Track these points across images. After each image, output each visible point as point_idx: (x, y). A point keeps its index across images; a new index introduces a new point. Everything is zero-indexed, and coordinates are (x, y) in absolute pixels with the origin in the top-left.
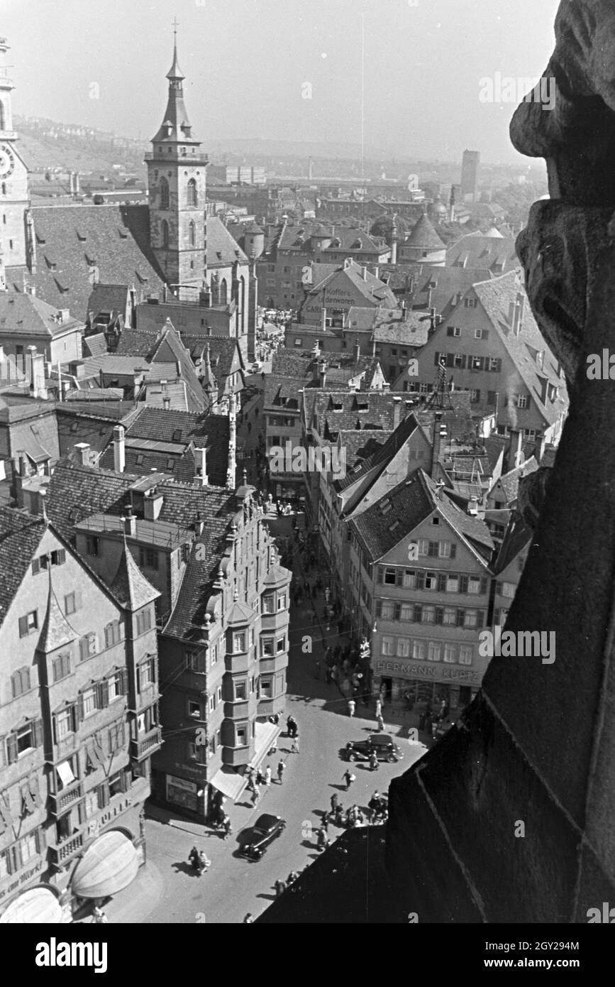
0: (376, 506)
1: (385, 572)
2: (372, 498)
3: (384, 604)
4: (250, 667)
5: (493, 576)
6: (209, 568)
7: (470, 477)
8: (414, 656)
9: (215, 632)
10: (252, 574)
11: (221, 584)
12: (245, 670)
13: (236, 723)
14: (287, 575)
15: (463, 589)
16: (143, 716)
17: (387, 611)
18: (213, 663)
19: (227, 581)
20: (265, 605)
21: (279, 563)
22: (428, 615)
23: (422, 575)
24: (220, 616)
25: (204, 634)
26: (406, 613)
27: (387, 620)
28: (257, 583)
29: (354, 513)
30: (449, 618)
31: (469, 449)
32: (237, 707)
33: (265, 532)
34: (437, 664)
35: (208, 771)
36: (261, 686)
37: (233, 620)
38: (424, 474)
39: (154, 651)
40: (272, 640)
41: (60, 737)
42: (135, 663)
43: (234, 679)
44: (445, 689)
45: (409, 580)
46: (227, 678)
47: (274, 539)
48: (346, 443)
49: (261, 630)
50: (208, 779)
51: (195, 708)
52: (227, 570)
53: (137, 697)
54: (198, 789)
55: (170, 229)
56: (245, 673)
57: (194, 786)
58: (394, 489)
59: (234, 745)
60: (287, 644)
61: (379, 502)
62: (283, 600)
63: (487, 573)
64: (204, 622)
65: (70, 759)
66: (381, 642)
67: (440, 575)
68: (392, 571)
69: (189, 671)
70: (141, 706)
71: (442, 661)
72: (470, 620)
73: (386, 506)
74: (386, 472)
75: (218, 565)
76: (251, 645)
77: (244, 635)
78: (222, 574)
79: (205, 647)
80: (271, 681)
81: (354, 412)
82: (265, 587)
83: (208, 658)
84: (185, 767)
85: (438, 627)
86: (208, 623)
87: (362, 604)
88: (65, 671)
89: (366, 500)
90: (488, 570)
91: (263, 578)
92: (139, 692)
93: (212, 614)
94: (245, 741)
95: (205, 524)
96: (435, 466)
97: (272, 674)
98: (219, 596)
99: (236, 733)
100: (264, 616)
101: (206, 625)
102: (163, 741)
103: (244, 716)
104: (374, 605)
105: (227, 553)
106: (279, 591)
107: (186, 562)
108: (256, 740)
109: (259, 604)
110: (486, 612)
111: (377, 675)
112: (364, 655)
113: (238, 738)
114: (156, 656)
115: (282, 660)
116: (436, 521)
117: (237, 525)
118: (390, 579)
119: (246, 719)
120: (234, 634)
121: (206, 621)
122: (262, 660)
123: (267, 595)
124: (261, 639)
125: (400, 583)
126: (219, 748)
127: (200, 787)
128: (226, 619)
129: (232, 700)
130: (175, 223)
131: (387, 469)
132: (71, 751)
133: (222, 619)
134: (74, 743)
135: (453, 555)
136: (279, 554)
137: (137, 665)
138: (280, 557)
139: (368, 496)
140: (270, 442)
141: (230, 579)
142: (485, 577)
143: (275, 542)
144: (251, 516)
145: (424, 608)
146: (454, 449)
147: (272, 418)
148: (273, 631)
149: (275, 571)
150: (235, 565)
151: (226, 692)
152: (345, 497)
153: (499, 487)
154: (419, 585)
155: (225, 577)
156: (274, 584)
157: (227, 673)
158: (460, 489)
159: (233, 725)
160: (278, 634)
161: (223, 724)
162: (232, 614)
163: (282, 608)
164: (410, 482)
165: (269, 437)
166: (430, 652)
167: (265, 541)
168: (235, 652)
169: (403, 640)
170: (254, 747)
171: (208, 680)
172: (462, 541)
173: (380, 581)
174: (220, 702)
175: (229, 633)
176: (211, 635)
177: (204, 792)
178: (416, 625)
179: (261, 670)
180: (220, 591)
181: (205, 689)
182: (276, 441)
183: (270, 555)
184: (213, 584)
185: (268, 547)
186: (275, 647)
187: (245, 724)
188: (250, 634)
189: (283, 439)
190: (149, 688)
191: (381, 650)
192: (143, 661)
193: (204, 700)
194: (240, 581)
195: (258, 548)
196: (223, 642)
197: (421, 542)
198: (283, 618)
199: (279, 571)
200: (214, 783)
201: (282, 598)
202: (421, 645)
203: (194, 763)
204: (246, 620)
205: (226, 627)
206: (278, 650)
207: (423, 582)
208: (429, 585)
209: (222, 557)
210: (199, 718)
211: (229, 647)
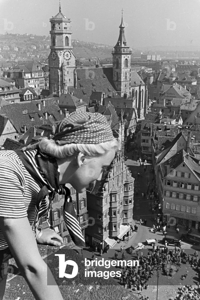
0: (168, 161)
1: (167, 181)
2: (166, 158)
3: (167, 192)
4: (119, 207)
6: (105, 174)
8: (177, 209)
9: (105, 194)
10: (120, 178)
11: (108, 179)
13: (113, 223)
14: (133, 179)
15: (193, 188)
16: (82, 217)
17: (168, 194)
18: (105, 204)
19: (110, 179)
20: (125, 188)
21: (131, 176)
22: (181, 196)
23: (179, 183)
24: (108, 189)
25: (102, 194)
26: (174, 195)
27: (168, 197)
28: (122, 181)
29: (161, 163)
30: (188, 198)
33: (125, 165)
34: (184, 213)
35: (104, 237)
36: (124, 214)
37: (112, 191)
38: (184, 151)
39: (86, 197)
40: (127, 200)
41: (55, 219)
42: (79, 200)
43: (113, 209)
44: (187, 221)
45: (175, 185)
46: (110, 209)
47: (129, 168)
48: (160, 141)
49: (124, 196)
50: (104, 239)
51: (100, 217)
52: (110, 175)
53: (80, 210)
54: (101, 242)
55: (119, 75)
56: (116, 208)
57: (100, 241)
58: (174, 155)
59: (112, 230)
60: (133, 202)
61: (169, 159)
62: (132, 187)
64: (102, 191)
65: (58, 226)
66: (166, 204)
67: (185, 183)
68: (170, 181)
69: (98, 205)
70: (81, 213)
71: (186, 212)
72: (195, 199)
73: (170, 161)
75: (108, 174)
76: (118, 199)
77: (115, 196)
78: (109, 176)
79: (102, 198)
80: (127, 212)
81: (165, 131)
82: (125, 183)
83: (103, 202)
84: (97, 235)
85: (185, 200)
87: (161, 192)
88: (57, 199)
89: (165, 159)
91: (124, 180)
92: (80, 209)
93: (105, 188)
94: (116, 229)
96: (188, 148)
97: (128, 210)
98: (107, 183)
99: (113, 226)
100: (125, 192)
101: (103, 192)
102: (88, 225)
103: (116, 221)
104: (164, 192)
105: (111, 170)
106: (130, 184)
108: (120, 229)
109: (123, 187)
111: (164, 215)
112: (160, 208)
113: (114, 228)
114: (86, 199)
115: (131, 206)
117: (114, 162)
118: (169, 184)
119: (116, 222)
120: (113, 195)
121: (103, 190)
122: (124, 206)
123: (126, 185)
124: (124, 199)
125: (172, 185)
126: (108, 231)
127: (102, 241)
128: (110, 191)
129: (112, 216)
130: (120, 73)
131: (172, 149)
132: (58, 223)
134: (59, 221)
135: (189, 177)
136: (131, 173)
137: (80, 201)
139: (165, 157)
140: (142, 141)
141: (112, 178)
144: (119, 160)
145: (180, 194)
147: (143, 133)
148: (128, 197)
149: (129, 178)
150: (113, 174)
151: (110, 213)
152: (157, 157)
154: (178, 186)
155: (110, 177)
156: (128, 182)
157: (110, 207)
158: (197, 157)
160: (129, 198)
161: (109, 222)
162: (112, 190)
163: (131, 190)
164: (179, 153)
165: (142, 140)
166: (182, 208)
167: (125, 168)
168: (113, 201)
169: (173, 204)
170: (119, 232)
171: (103, 208)
172: (192, 173)
173: (165, 184)
174: (108, 216)
175: (111, 195)
176: (104, 194)
177: (102, 243)
178: (177, 199)
179: (124, 208)
180: (107, 181)
181: (102, 211)
182: (144, 141)
183: (127, 173)
184: (106, 179)
185: (127, 170)
186: (129, 202)
187: (116, 224)
188: (118, 196)
189: (147, 140)
190: (83, 208)
191: (166, 207)
192: (82, 200)
193: (102, 214)
194: (115, 179)
195: (122, 170)
196: (109, 198)
197: (179, 172)
198: (131, 193)
199: (130, 178)
200: (106, 241)
201: (131, 187)
202: (179, 206)
203: (99, 234)
204: (116, 191)
205: (110, 193)
206: (130, 203)
207: (179, 185)
208: (181, 186)
209: (109, 172)
210: (101, 220)
211: (111, 199)
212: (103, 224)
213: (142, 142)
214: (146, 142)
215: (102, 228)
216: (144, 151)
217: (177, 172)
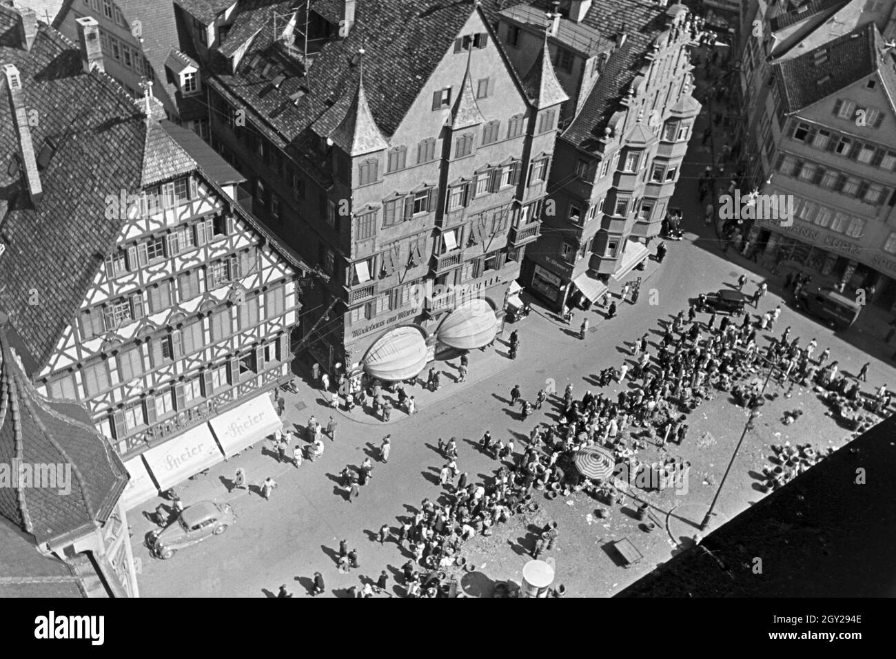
0: (810, 54)
1: (798, 126)
2: (808, 45)
3: (787, 158)
4: (639, 190)
6: (621, 83)
8: (801, 216)
9: (612, 147)
10: (662, 98)
11: (629, 101)
12: (631, 189)
13: (609, 236)
14: (696, 107)
15: (876, 162)
16: (527, 208)
17: (788, 166)
18: (602, 176)
19: (635, 100)
20: (666, 132)
21: (691, 92)
22: (830, 179)
23: (836, 138)
24: (620, 133)
25: (601, 147)
26: (806, 173)
27: (785, 175)
28: (664, 109)
29: (783, 57)
30: (850, 187)
32: (616, 222)
33: (686, 58)
34: (820, 230)
35: (574, 271)
36: (641, 208)
37: (632, 139)
38: (876, 30)
39: (551, 152)
40: (664, 168)
41: (452, 209)
42: (531, 158)
43: (618, 195)
44: (822, 255)
45: (820, 140)
46: (612, 193)
47: (693, 67)
49: (655, 156)
50: (572, 279)
51: (575, 212)
52: (639, 89)
53: (526, 189)
56: (630, 192)
57: (559, 280)
58: (835, 40)
59: (603, 255)
60: (678, 174)
61: (815, 51)
62: (686, 131)
64: (603, 135)
65: (456, 230)
67: (855, 142)
68: (806, 126)
69: (577, 178)
70: (527, 199)
71: (828, 228)
72: (873, 195)
73: (820, 57)
74: (833, 20)
75: (631, 81)
76: (642, 167)
77: (638, 156)
78: (632, 91)
79: (599, 160)
80: (652, 206)
82: (670, 115)
83: (598, 170)
84: (554, 262)
85: (836, 194)
86: (607, 137)
87: (764, 153)
88: (467, 150)
89: (801, 46)
91: (672, 104)
92: (528, 186)
93: (613, 129)
94: (614, 254)
95: (628, 37)
97: (655, 199)
98: (624, 113)
99: (608, 245)
100: (662, 143)
101: (604, 139)
102: (540, 235)
103: (618, 232)
104: (775, 158)
105: (642, 72)
106: (683, 121)
107: (600, 71)
108: (625, 255)
109: (661, 129)
110: (891, 192)
111: (757, 225)
113: (608, 251)
114: (551, 157)
115: (668, 189)
116: (871, 84)
117: (659, 44)
118: (801, 135)
119: (620, 234)
120: (629, 153)
121: (606, 135)
122: (649, 184)
123: (671, 123)
124: (653, 164)
125: (810, 141)
126: (589, 254)
127: (563, 283)
128: (624, 137)
129: (612, 214)
131: (835, 16)
132: (458, 222)
133: (621, 136)
134: (462, 216)
135: (877, 124)
136: (694, 83)
137: (532, 161)
138: (694, 87)
139: (804, 42)
141: (639, 99)
143: (692, 71)
144: (676, 38)
145: (828, 172)
148: (667, 159)
149: (685, 100)
150: (647, 85)
151: (608, 205)
152: (777, 37)
154: (830, 148)
155: (634, 95)
156: (680, 113)
157: (612, 188)
159: (607, 237)
160: (671, 163)
161: (597, 234)
162: (631, 134)
163: (682, 139)
164: (856, 36)
166: (819, 215)
167: (683, 67)
168: (626, 170)
170: (620, 262)
171: (593, 191)
172: (893, 112)
173: (790, 134)
174: (600, 214)
175: (624, 151)
176: (607, 148)
177: (566, 288)
178: (814, 187)
179: (646, 193)
180: (626, 108)
181: (589, 198)
183: (685, 82)
184: (621, 100)
185: (685, 75)
186: (665, 174)
187: (618, 239)
188: (645, 158)
190: (538, 184)
192: (538, 159)
193: (586, 207)
194: (648, 103)
195: (674, 73)
196: (616, 159)
197: (847, 103)
198: (679, 150)
199: (689, 101)
200: (577, 282)
201: (684, 129)
202: (812, 207)
203: (563, 261)
204: (644, 143)
205: (623, 145)
206: (667, 178)
207: (834, 145)
208: (840, 149)
209: (636, 75)
210: (576, 223)
211: (621, 165)
212: (580, 236)
215: (575, 246)
217: (839, 103)
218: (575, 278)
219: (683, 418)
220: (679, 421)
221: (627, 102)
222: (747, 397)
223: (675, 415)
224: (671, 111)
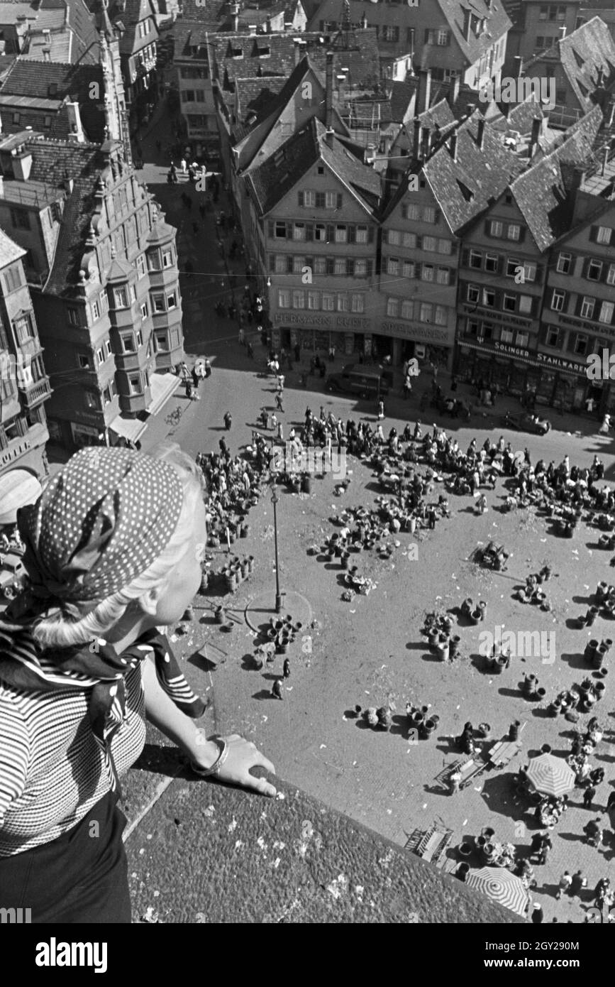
0: (271, 160)
1: (275, 226)
2: (267, 150)
3: (277, 258)
4: (139, 322)
5: (378, 224)
6: (81, 226)
7: (370, 124)
8: (310, 307)
9: (92, 287)
10: (131, 233)
11: (94, 241)
12: (130, 323)
13: (128, 374)
14: (172, 231)
15: (351, 239)
17: (280, 264)
18: (95, 319)
19: (100, 238)
20: (151, 263)
21: (163, 220)
22: (320, 267)
23: (311, 228)
24: (97, 273)
25: (81, 291)
26: (299, 266)
27: (281, 273)
28: (138, 240)
29: (250, 168)
30: (340, 268)
31: (370, 93)
32: (129, 359)
33: (141, 188)
34: (331, 315)
35: (106, 417)
36: (157, 341)
37: (112, 276)
38: (317, 122)
39: (29, 307)
40: (162, 297)
42: (10, 319)
43: (121, 333)
44: (341, 336)
45: (298, 233)
46: (114, 332)
47: (153, 195)
48: (243, 93)
49: (149, 287)
50: (106, 424)
51: (85, 361)
52: (99, 227)
53: (18, 350)
54: (100, 433)
56: (131, 326)
57: (96, 431)
58: (289, 140)
59: (129, 393)
60: (179, 300)
61: (275, 154)
62: (170, 256)
63: (374, 221)
64: (79, 279)
66: (278, 295)
67: (328, 226)
68: (282, 224)
69: (72, 327)
72: (360, 270)
73: (279, 159)
74: (280, 122)
75: (89, 225)
76: (134, 300)
77: (124, 291)
78: (93, 231)
79: (84, 304)
80: (166, 335)
81: (255, 58)
82: (148, 245)
83: (88, 313)
84: (84, 414)
85: (329, 278)
86: (84, 280)
87: (261, 260)
89: (262, 154)
90: (374, 218)
91: (145, 236)
92: (19, 345)
93: (86, 270)
94: (139, 389)
95: (75, 182)
96: (329, 113)
97: (166, 329)
98: (92, 253)
99: (130, 383)
101: (82, 282)
102: (52, 390)
103: (135, 367)
104: (268, 260)
105: (97, 210)
106: (163, 248)
107: (59, 221)
108: (152, 388)
109: (144, 261)
110: (374, 261)
111: (275, 327)
112: (260, 308)
113: (132, 387)
114: (32, 312)
115: (175, 315)
116: (321, 171)
117: (104, 181)
118: (281, 233)
119: (138, 369)
120: (114, 290)
121: (81, 278)
122: (154, 316)
123: (152, 252)
124: (151, 296)
125: (291, 236)
126: (116, 397)
127: (102, 430)
128: (104, 277)
129: (122, 352)
131: (281, 119)
133: (100, 275)
135: (339, 205)
136: (162, 210)
137: (12, 321)
138: (165, 214)
139: (263, 149)
140: (184, 97)
141: (102, 236)
142: (372, 225)
143: (154, 199)
144: (120, 171)
145: (316, 260)
146: (354, 95)
147: (184, 69)
148: (162, 288)
149: (158, 228)
150: (108, 222)
151: (115, 345)
152: (237, 150)
153: (404, 133)
154: (309, 237)
155: (97, 234)
156: (157, 241)
157: (112, 328)
158: (357, 137)
159: (126, 376)
160: (167, 290)
161: (116, 375)
162: (110, 271)
163: (169, 265)
164: (303, 132)
165: (183, 92)
166: (324, 302)
167: (143, 198)
168: (118, 307)
169: (299, 292)
170: (150, 396)
171: (91, 334)
172: (348, 191)
173: (271, 235)
174: (110, 355)
175: (109, 289)
176: (88, 291)
177: (105, 435)
179: (155, 325)
180: (91, 248)
181: (89, 342)
182: (190, 96)
183: (151, 211)
184: (85, 242)
185: (148, 204)
186: (166, 303)
187: (138, 374)
188: (132, 290)
189: (197, 92)
190: (29, 342)
191: (278, 301)
192: (19, 317)
193: (90, 352)
194: (116, 238)
195: (134, 205)
196: (104, 298)
197: (308, 193)
198: (171, 274)
199: (163, 228)
200: (113, 427)
201: (167, 255)
202: (316, 296)
203: (92, 411)
204: (125, 276)
205: (105, 283)
206: (170, 306)
207: (312, 234)
208: (318, 236)
209: (92, 215)
210: (89, 370)
211: (112, 302)
212: (97, 382)
213: (185, 101)
214: (198, 100)
215: (96, 393)
216: (194, 130)
217: (301, 195)
218: (110, 424)
219: (242, 519)
220: (238, 523)
221: (91, 242)
222: (297, 482)
223: (234, 519)
224: (147, 241)
